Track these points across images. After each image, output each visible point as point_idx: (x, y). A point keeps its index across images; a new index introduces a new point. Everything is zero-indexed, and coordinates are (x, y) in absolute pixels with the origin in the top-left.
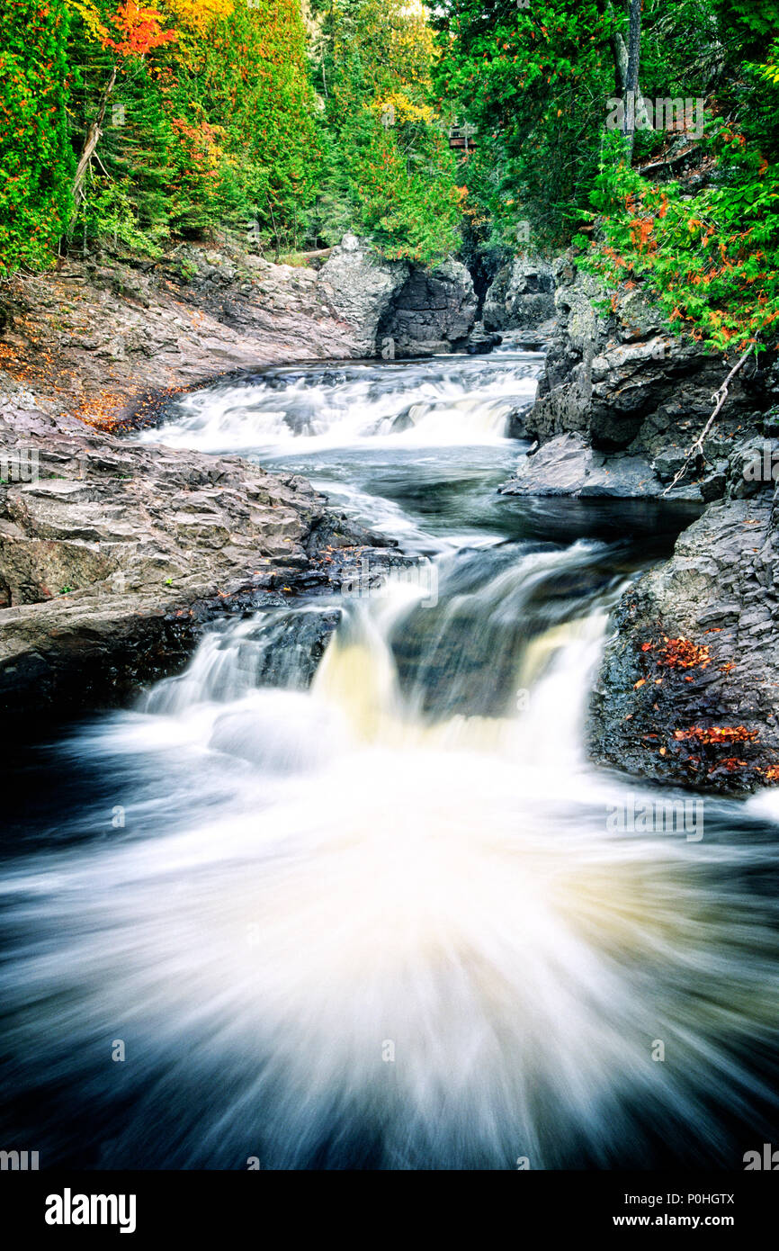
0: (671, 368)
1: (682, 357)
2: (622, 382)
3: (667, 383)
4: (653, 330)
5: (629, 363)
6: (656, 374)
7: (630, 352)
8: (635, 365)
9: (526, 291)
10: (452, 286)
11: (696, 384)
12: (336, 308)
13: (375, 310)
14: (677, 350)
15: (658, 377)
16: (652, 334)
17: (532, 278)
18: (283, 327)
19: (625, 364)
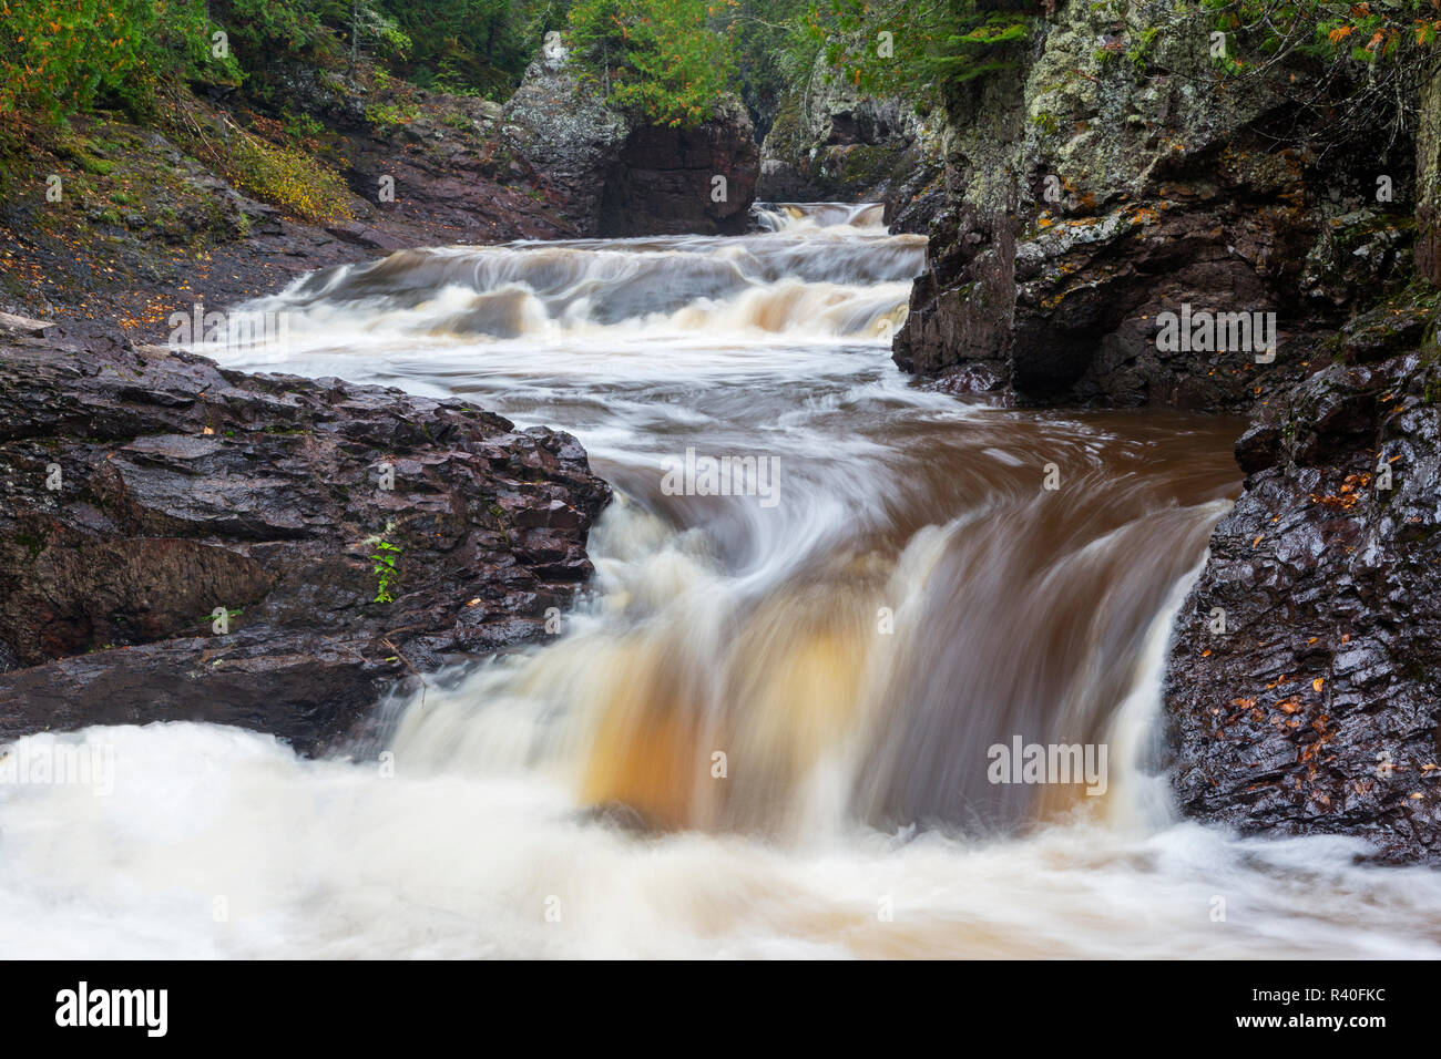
0: (1145, 258)
1: (1162, 239)
2: (1066, 280)
3: (1140, 281)
4: (1116, 195)
5: (1079, 248)
6: (1120, 268)
7: (1080, 230)
8: (1085, 253)
9: (833, 140)
10: (719, 130)
11: (1183, 283)
12: (532, 164)
13: (597, 169)
14: (1153, 231)
15: (1123, 273)
16: (1113, 201)
17: (843, 119)
18: (447, 194)
19: (1070, 252)
